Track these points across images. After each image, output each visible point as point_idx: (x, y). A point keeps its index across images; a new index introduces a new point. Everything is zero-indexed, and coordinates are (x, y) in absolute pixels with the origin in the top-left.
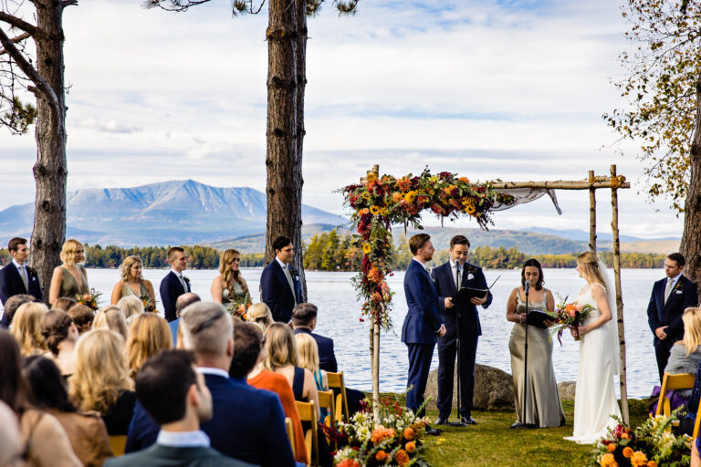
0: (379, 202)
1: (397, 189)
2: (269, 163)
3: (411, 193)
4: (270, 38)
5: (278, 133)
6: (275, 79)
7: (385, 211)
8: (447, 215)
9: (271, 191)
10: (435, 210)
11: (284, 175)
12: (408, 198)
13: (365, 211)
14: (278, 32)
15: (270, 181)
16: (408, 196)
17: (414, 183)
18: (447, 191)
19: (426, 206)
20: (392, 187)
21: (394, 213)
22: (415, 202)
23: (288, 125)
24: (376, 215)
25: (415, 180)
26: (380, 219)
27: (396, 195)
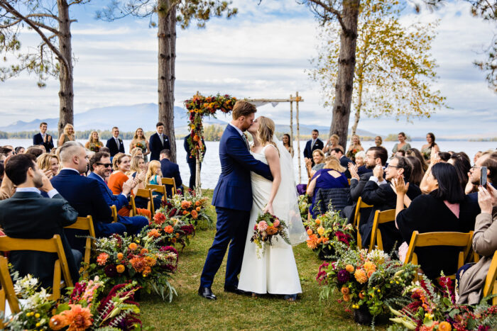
0: (198, 107)
1: (206, 102)
2: (159, 91)
3: (212, 103)
4: (159, 37)
5: (163, 78)
6: (161, 55)
7: (201, 111)
8: (227, 112)
9: (160, 103)
10: (222, 111)
11: (165, 97)
12: (210, 106)
13: (192, 111)
14: (162, 34)
15: (159, 99)
16: (210, 105)
17: (213, 100)
18: (227, 102)
19: (219, 109)
20: (204, 101)
21: (205, 112)
22: (213, 108)
23: (167, 75)
24: (197, 112)
25: (213, 98)
26: (199, 114)
27: (205, 104)
